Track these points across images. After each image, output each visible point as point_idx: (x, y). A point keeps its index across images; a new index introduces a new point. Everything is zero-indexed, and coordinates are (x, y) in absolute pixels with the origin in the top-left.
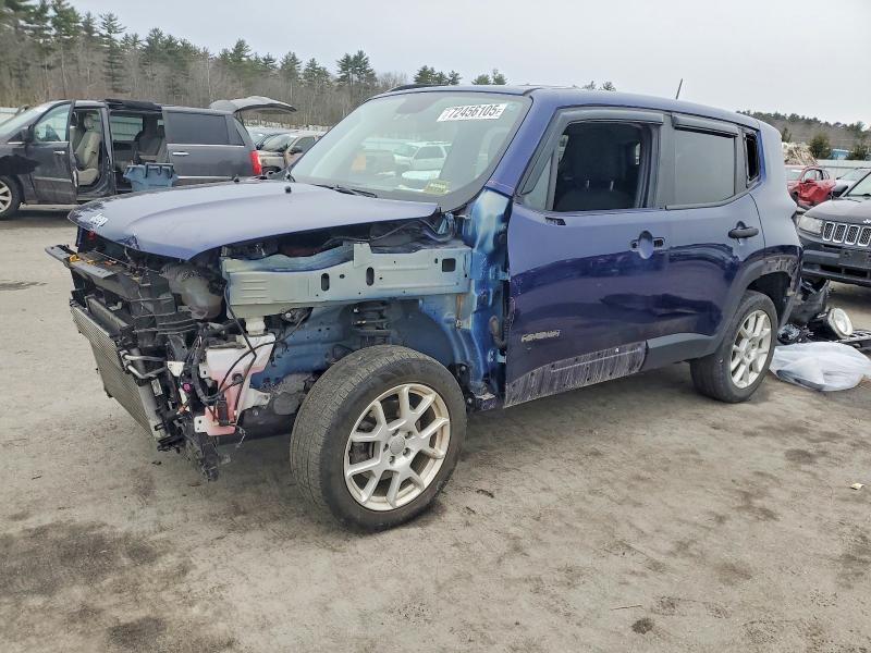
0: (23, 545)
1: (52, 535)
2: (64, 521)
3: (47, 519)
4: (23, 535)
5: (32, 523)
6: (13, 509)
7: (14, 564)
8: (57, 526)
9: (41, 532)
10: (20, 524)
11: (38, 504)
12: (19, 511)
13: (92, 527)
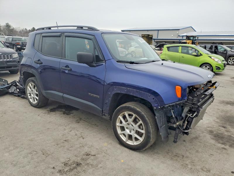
0: (228, 144)
1: (221, 142)
2: (217, 143)
3: (219, 145)
4: (227, 145)
5: (223, 146)
6: (224, 151)
7: (232, 142)
8: (219, 143)
9: (223, 144)
10: (225, 147)
11: (218, 149)
12: (223, 150)
13: (214, 139)
